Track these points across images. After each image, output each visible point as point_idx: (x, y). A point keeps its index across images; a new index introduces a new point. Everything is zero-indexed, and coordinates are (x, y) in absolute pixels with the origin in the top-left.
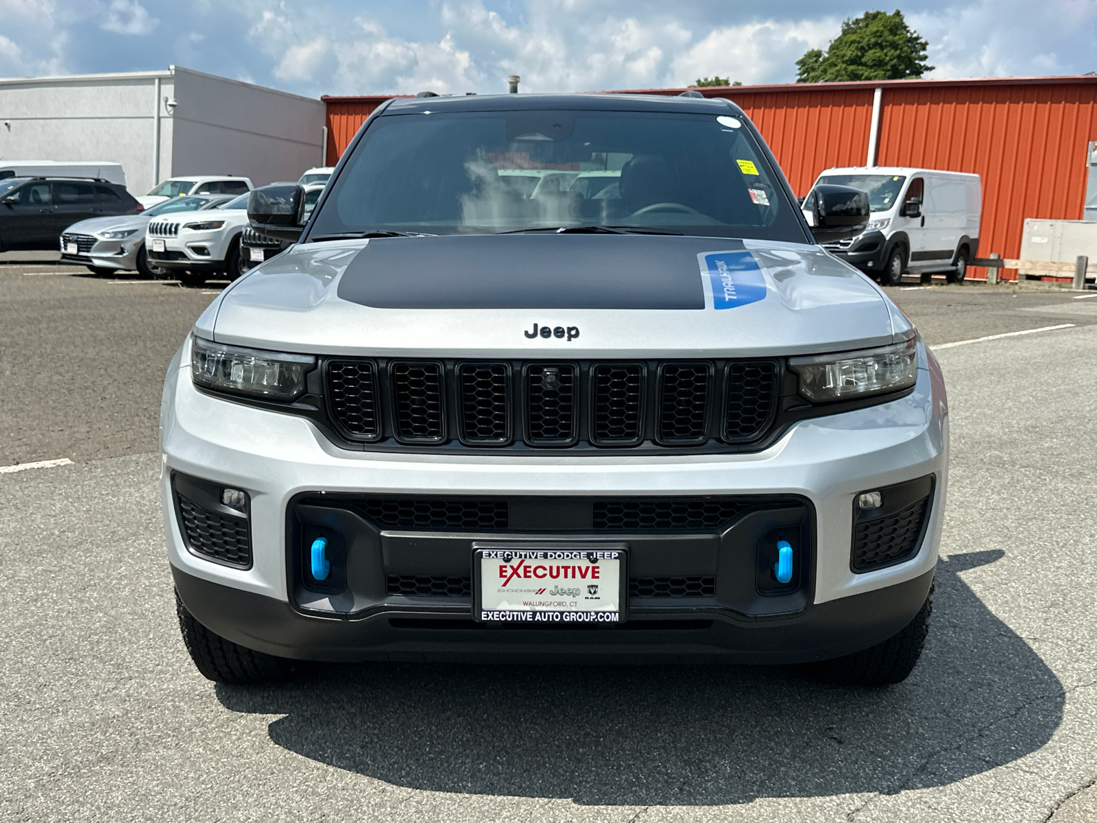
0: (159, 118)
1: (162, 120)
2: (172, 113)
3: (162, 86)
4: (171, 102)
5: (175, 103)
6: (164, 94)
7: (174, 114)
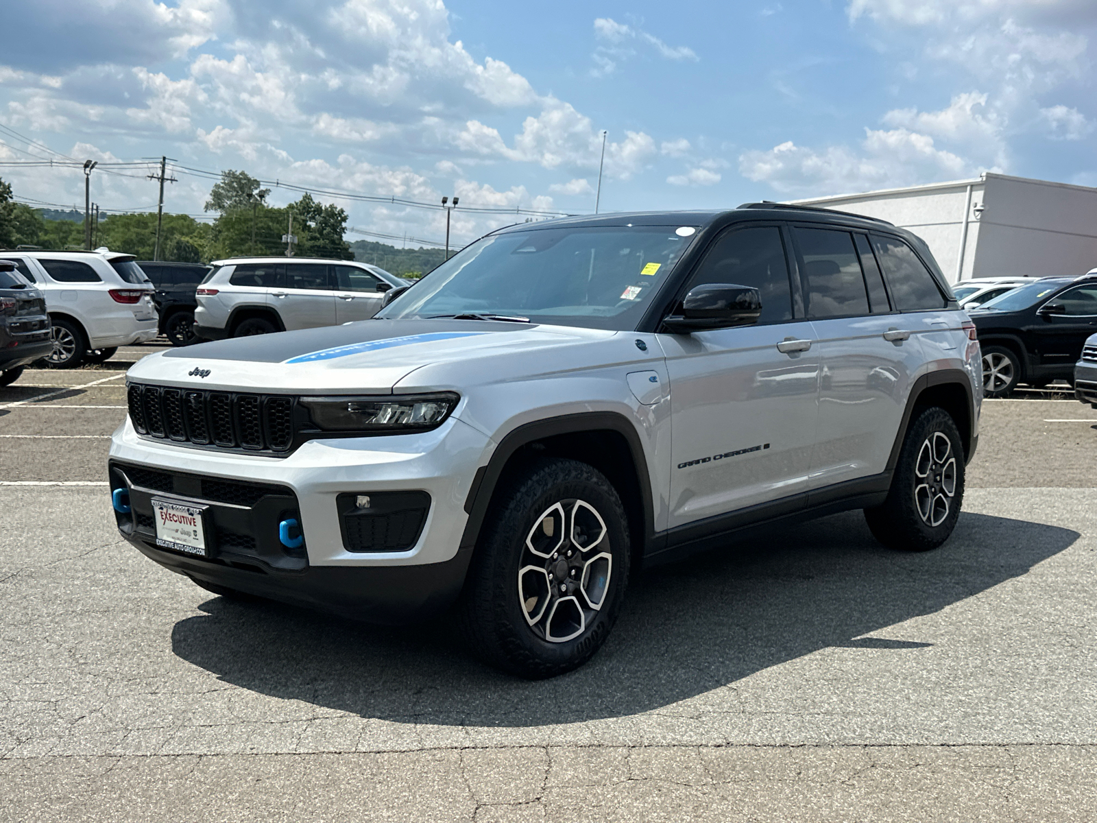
0: (967, 223)
1: (970, 224)
2: (979, 217)
3: (973, 193)
4: (979, 207)
5: (982, 208)
6: (974, 200)
7: (981, 218)
